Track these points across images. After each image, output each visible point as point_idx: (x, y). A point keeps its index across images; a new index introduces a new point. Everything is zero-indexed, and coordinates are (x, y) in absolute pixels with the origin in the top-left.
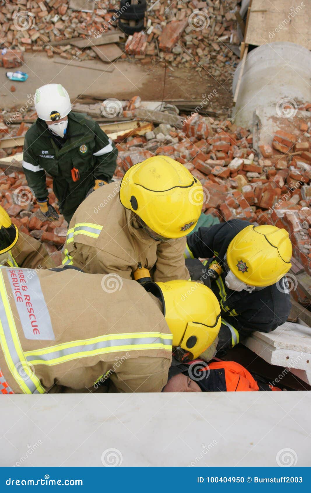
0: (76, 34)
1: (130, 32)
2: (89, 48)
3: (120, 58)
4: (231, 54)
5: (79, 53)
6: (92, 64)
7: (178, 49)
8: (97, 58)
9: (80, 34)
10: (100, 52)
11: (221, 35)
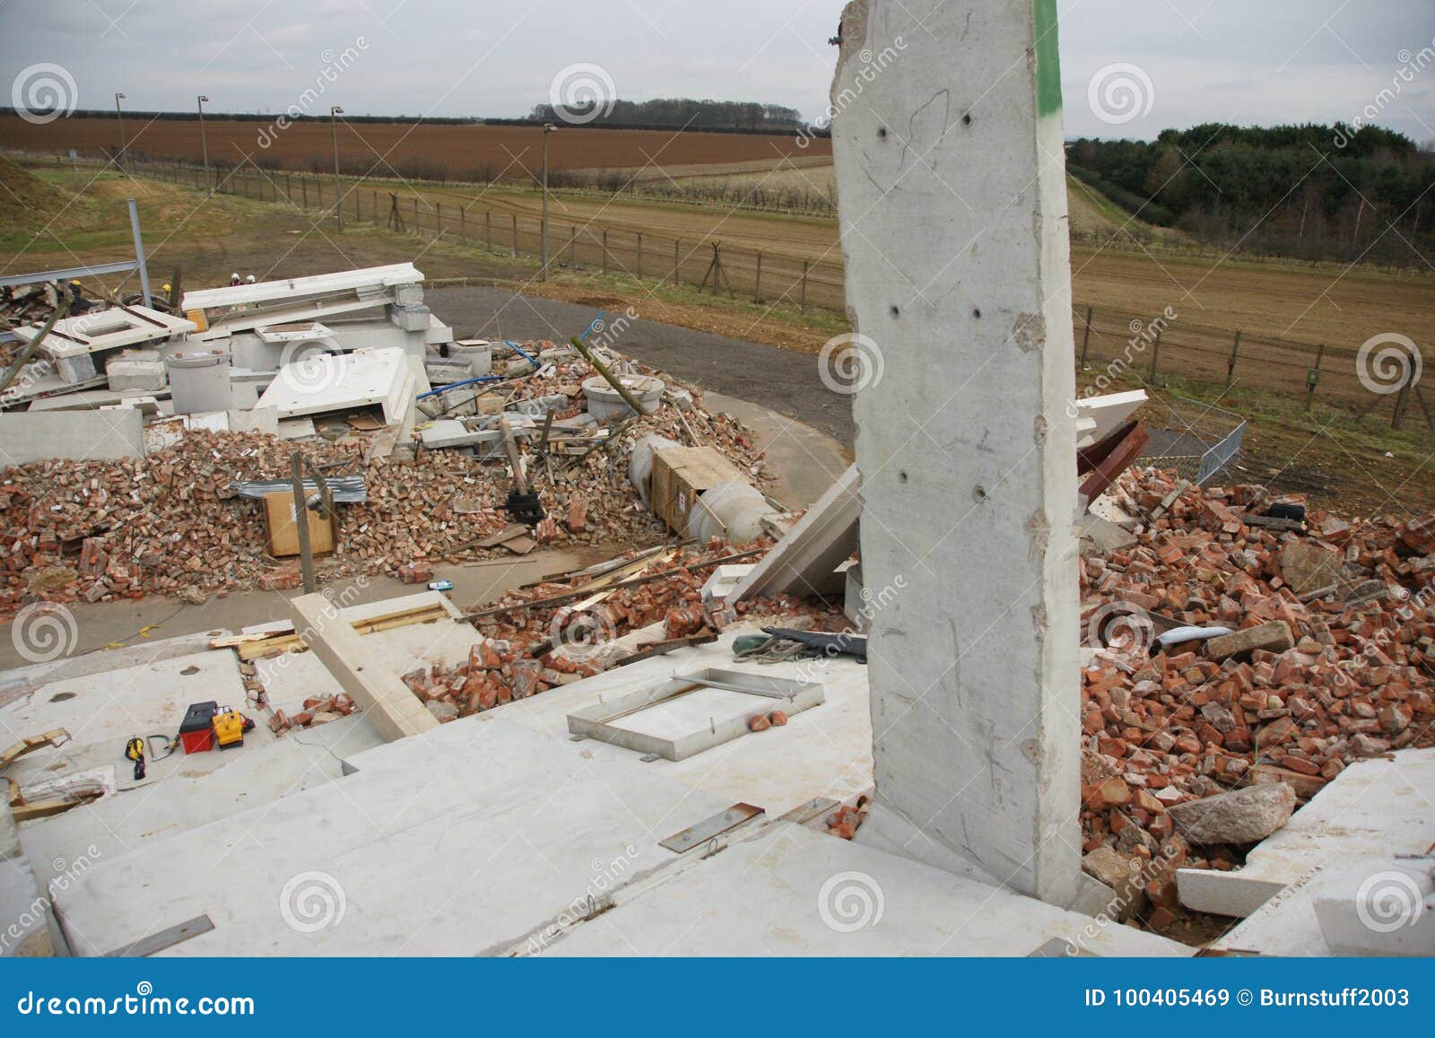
0: (473, 535)
1: (533, 522)
2: (498, 545)
3: (534, 548)
4: (644, 521)
5: (486, 553)
6: (508, 559)
7: (590, 527)
8: (512, 553)
9: (478, 535)
10: (513, 546)
11: (624, 507)
